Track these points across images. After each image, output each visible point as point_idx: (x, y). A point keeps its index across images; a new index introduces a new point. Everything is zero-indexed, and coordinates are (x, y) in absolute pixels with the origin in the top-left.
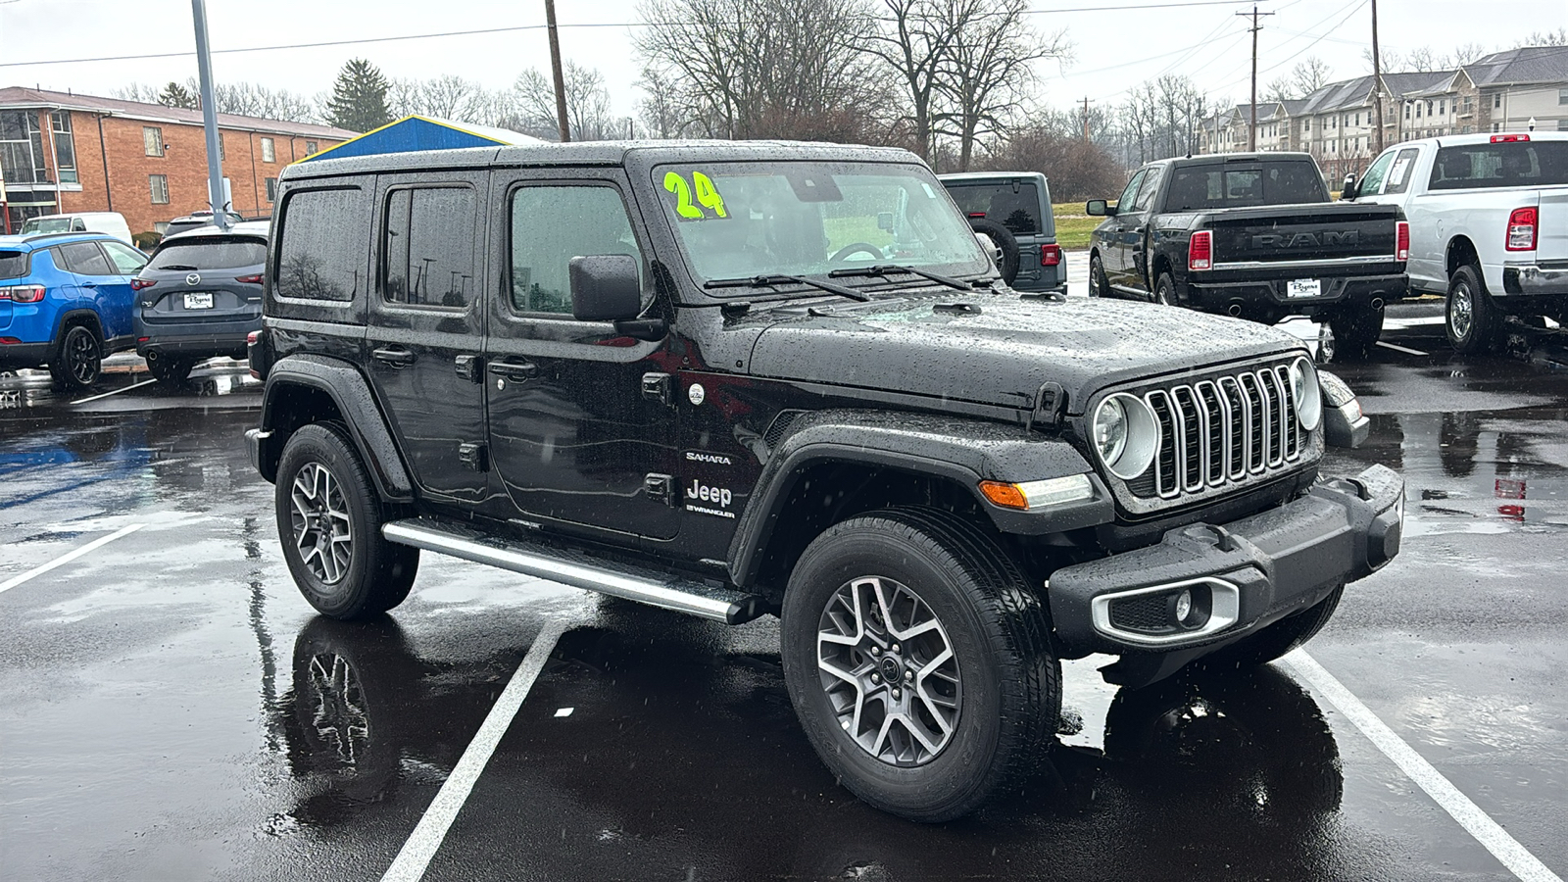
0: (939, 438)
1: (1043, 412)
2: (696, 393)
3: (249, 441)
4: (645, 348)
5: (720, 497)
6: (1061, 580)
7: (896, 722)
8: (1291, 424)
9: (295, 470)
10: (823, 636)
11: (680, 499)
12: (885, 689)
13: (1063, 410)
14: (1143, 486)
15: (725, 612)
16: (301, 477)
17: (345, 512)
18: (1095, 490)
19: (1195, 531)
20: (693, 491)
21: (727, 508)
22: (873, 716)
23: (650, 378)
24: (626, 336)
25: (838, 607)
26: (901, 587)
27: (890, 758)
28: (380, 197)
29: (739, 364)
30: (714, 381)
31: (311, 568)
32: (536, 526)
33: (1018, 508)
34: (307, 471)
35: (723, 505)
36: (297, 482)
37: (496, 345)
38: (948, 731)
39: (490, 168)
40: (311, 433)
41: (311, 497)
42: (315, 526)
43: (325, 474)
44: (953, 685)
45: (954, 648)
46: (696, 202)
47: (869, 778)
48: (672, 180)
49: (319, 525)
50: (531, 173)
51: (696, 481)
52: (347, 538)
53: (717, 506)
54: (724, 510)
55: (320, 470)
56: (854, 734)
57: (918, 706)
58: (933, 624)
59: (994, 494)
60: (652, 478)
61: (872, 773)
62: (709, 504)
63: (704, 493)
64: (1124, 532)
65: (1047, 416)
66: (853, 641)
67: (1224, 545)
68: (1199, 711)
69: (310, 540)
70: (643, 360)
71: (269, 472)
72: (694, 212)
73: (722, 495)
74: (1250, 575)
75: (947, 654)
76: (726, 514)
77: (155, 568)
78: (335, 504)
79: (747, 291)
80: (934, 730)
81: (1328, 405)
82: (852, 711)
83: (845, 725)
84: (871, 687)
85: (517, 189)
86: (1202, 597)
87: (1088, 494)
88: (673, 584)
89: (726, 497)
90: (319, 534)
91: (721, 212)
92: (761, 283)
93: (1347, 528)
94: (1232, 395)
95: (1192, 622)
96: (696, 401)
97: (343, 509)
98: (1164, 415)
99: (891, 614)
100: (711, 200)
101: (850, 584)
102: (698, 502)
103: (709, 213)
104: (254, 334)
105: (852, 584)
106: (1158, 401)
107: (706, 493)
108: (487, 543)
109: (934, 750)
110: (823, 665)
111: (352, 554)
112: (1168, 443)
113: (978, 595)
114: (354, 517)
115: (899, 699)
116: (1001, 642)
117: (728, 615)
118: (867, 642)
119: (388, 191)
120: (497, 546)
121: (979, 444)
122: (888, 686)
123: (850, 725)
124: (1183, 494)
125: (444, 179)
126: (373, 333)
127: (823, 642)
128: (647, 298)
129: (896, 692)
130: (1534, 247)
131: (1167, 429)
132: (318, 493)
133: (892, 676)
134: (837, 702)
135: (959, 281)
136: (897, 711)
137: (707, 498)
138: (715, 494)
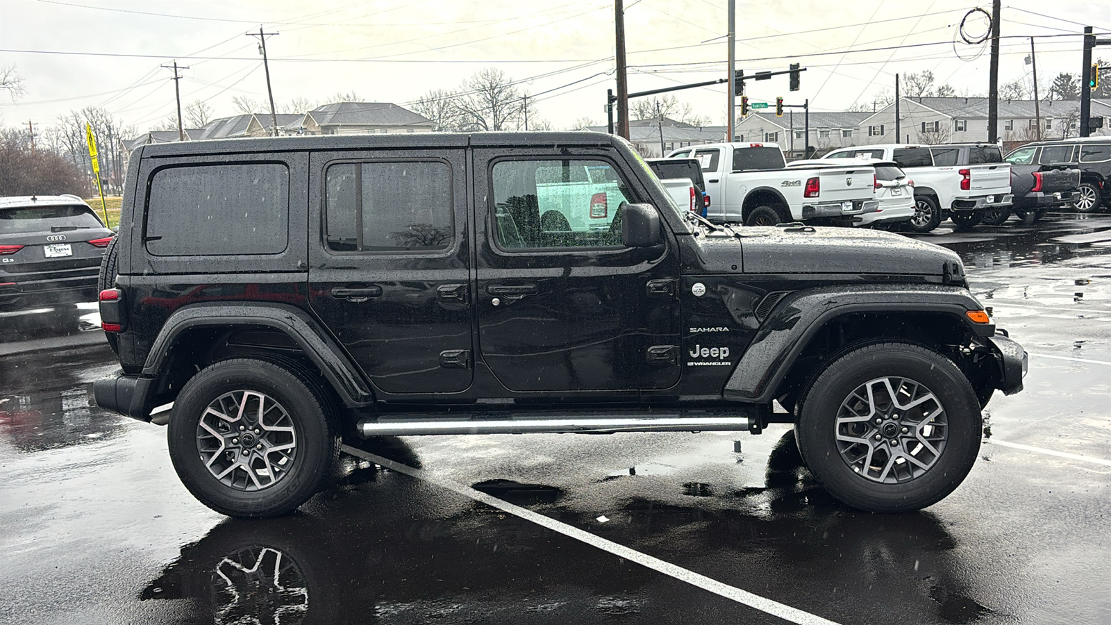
1: (955, 276)
2: (699, 289)
4: (646, 265)
5: (719, 353)
7: (898, 458)
10: (841, 420)
11: (682, 360)
12: (886, 442)
16: (217, 405)
17: (289, 425)
20: (695, 353)
21: (725, 359)
23: (653, 283)
25: (854, 401)
26: (906, 379)
27: (892, 481)
29: (734, 267)
30: (715, 280)
31: (227, 481)
32: (511, 401)
34: (228, 398)
35: (721, 358)
36: (209, 411)
37: (488, 274)
38: (938, 454)
40: (233, 366)
41: (232, 421)
43: (258, 398)
44: (942, 427)
45: (945, 406)
49: (236, 444)
50: (507, 152)
51: (698, 346)
52: (291, 446)
53: (716, 359)
54: (721, 361)
55: (251, 396)
56: (866, 475)
58: (930, 396)
59: (971, 317)
60: (656, 349)
61: (882, 492)
62: (710, 359)
63: (705, 352)
66: (866, 419)
70: (647, 272)
75: (940, 410)
76: (723, 364)
78: (270, 422)
82: (863, 462)
84: (877, 443)
85: (498, 162)
96: (699, 294)
97: (283, 423)
99: (898, 397)
102: (700, 359)
105: (867, 385)
107: (708, 352)
109: (927, 467)
110: (839, 437)
115: (897, 445)
118: (875, 417)
119: (327, 164)
123: (861, 469)
125: (407, 156)
127: (840, 424)
129: (894, 442)
132: (244, 416)
133: (890, 433)
136: (898, 452)
137: (707, 355)
138: (714, 352)
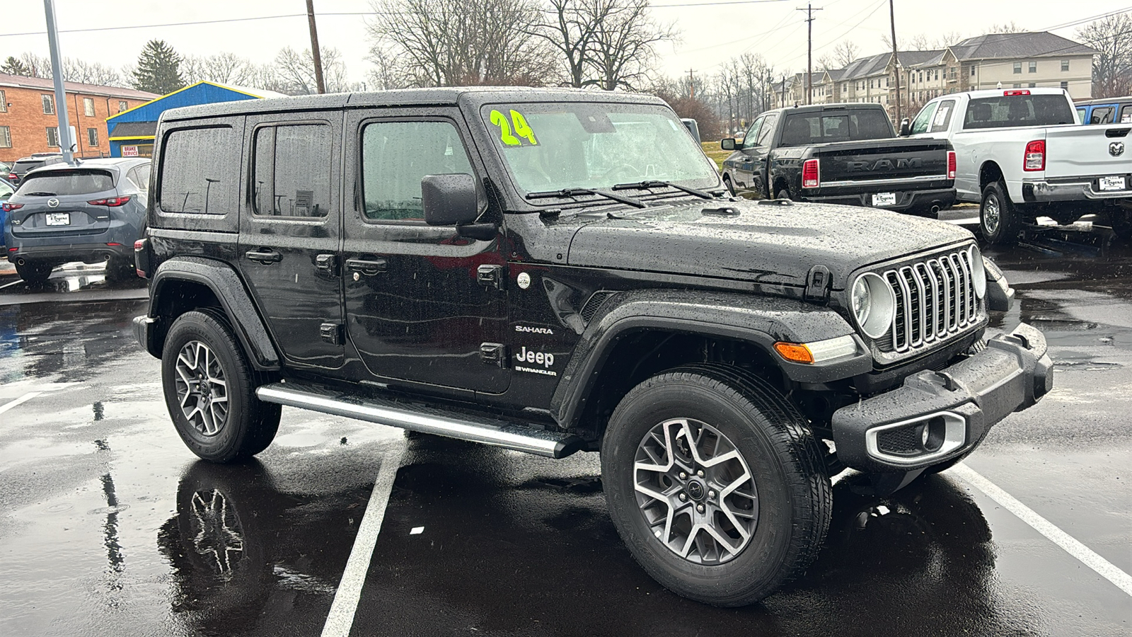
0: (737, 310)
1: (815, 288)
2: (524, 280)
3: (139, 326)
4: (479, 246)
5: (544, 360)
6: (842, 416)
7: (701, 531)
8: (971, 294)
9: (179, 347)
10: (638, 466)
11: (511, 362)
12: (691, 505)
13: (830, 287)
14: (886, 343)
15: (553, 449)
16: (184, 352)
17: (223, 379)
18: (858, 347)
19: (925, 376)
20: (521, 356)
21: (550, 368)
22: (681, 526)
23: (483, 269)
24: (464, 237)
25: (651, 442)
26: (706, 425)
27: (696, 558)
28: (249, 134)
29: (560, 256)
30: (539, 270)
31: (193, 423)
32: (385, 385)
33: (807, 363)
34: (190, 347)
35: (547, 366)
36: (180, 356)
37: (350, 246)
38: (746, 536)
39: (344, 109)
40: (193, 318)
41: (193, 368)
42: (195, 391)
43: (205, 350)
44: (751, 501)
45: (752, 471)
46: (514, 134)
47: (680, 575)
48: (495, 116)
49: (199, 390)
50: (380, 112)
51: (524, 348)
52: (225, 399)
53: (542, 367)
54: (547, 370)
55: (201, 347)
56: (666, 542)
57: (720, 519)
58: (734, 454)
59: (784, 351)
60: (487, 347)
61: (681, 571)
62: (534, 365)
63: (531, 356)
64: (875, 379)
65: (817, 291)
66: (665, 469)
67: (950, 386)
68: (884, 510)
69: (192, 402)
70: (478, 255)
71: (156, 350)
72: (513, 141)
73: (547, 359)
74: (970, 409)
75: (746, 476)
76: (549, 373)
77: (57, 427)
78: (213, 374)
79: (557, 201)
80: (733, 535)
81: (990, 280)
82: (663, 524)
83: (658, 534)
84: (680, 504)
85: (367, 124)
86: (938, 426)
87: (853, 351)
88: (504, 428)
89: (549, 359)
90: (199, 396)
91: (532, 140)
92: (566, 194)
93: (1021, 371)
94: (937, 272)
95: (932, 447)
96: (524, 286)
97: (220, 376)
98: (897, 288)
99: (698, 447)
100: (525, 131)
101: (662, 425)
102: (526, 364)
103: (524, 141)
104: (141, 241)
105: (664, 425)
106: (892, 278)
107: (533, 356)
108: (346, 400)
109: (734, 551)
110: (638, 487)
111: (229, 411)
112: (900, 310)
113: (772, 430)
114: (231, 383)
115: (703, 512)
116: (791, 467)
117: (555, 451)
118: (676, 469)
119: (256, 128)
120: (355, 402)
121: (771, 314)
122: (693, 503)
123: (662, 534)
124: (911, 349)
125: (304, 118)
126: (244, 239)
127: (638, 470)
128: (482, 206)
129: (700, 507)
130: (1043, 168)
131: (900, 299)
132: (198, 365)
133: (696, 494)
134: (650, 516)
135: (704, 192)
136: (702, 522)
137: (533, 361)
138: (540, 357)
